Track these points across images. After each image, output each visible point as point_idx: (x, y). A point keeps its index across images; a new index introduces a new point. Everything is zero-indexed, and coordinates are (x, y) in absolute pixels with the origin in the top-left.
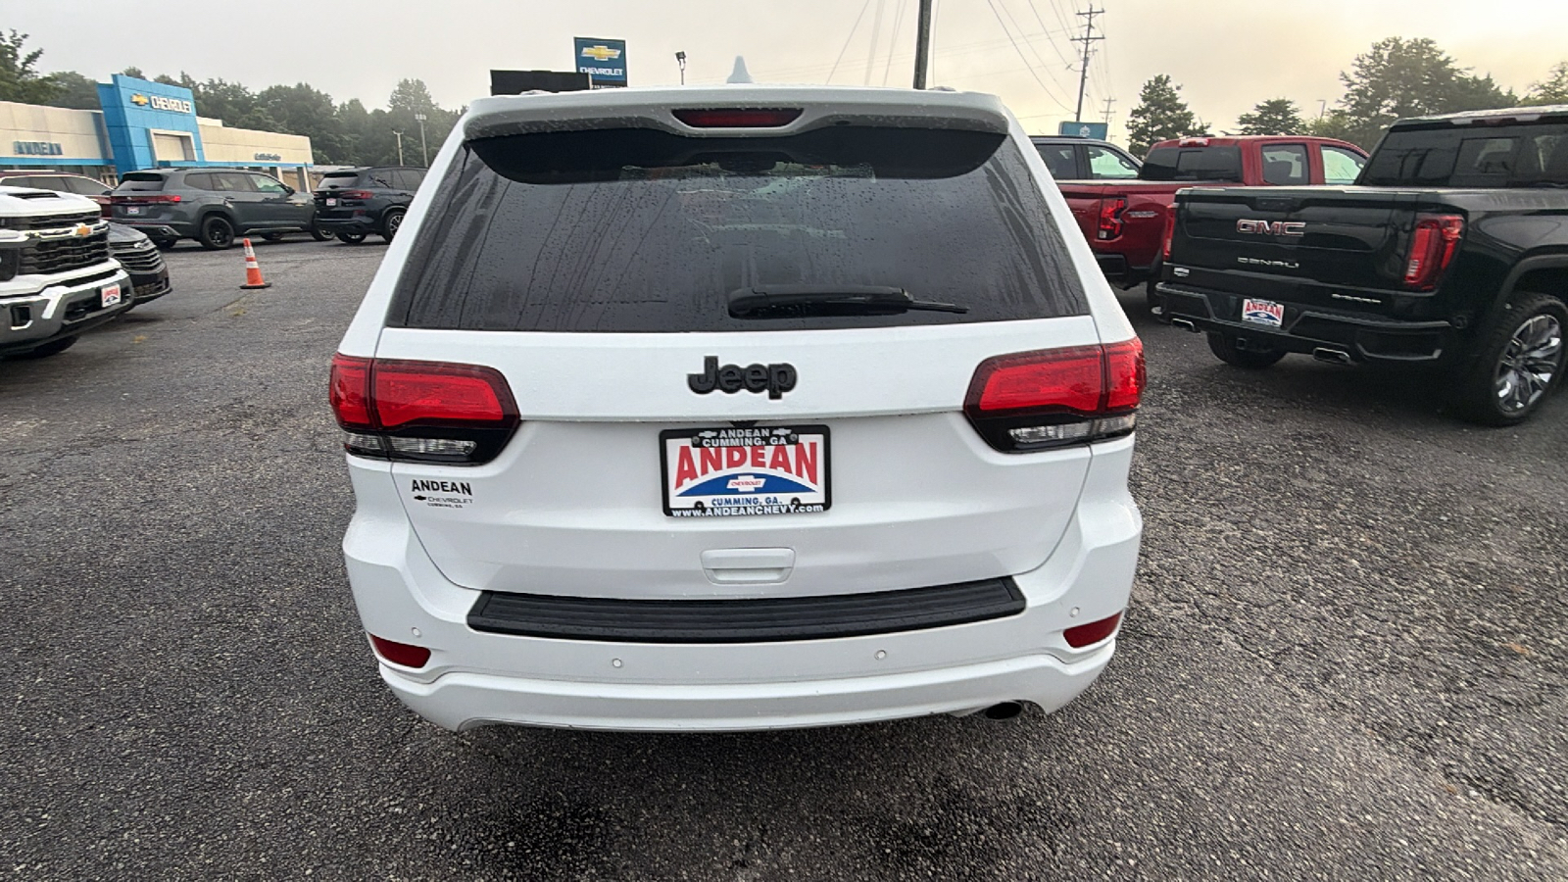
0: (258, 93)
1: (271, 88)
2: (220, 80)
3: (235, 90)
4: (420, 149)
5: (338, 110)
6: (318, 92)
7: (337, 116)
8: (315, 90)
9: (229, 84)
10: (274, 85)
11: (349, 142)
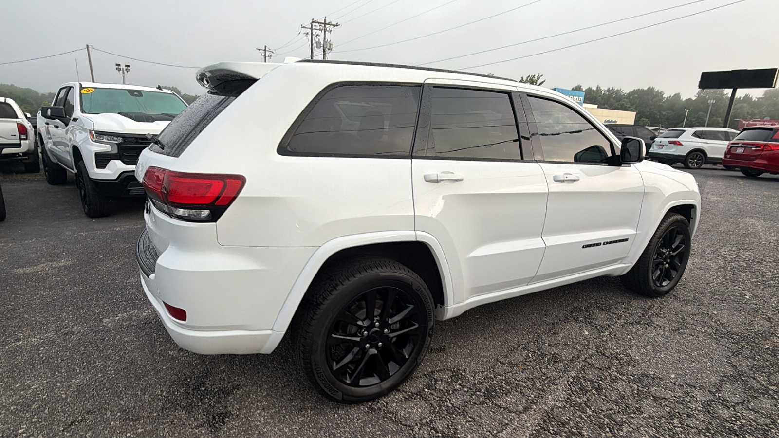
0: (627, 92)
1: (634, 90)
2: (613, 88)
3: (618, 91)
4: (705, 119)
5: (665, 99)
6: (658, 91)
7: (664, 102)
8: (656, 90)
9: (616, 90)
10: (636, 88)
11: (664, 115)
